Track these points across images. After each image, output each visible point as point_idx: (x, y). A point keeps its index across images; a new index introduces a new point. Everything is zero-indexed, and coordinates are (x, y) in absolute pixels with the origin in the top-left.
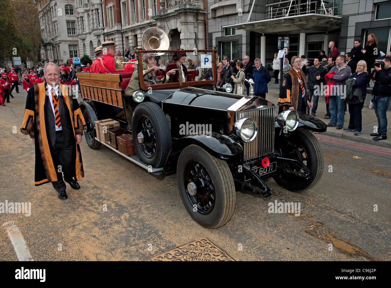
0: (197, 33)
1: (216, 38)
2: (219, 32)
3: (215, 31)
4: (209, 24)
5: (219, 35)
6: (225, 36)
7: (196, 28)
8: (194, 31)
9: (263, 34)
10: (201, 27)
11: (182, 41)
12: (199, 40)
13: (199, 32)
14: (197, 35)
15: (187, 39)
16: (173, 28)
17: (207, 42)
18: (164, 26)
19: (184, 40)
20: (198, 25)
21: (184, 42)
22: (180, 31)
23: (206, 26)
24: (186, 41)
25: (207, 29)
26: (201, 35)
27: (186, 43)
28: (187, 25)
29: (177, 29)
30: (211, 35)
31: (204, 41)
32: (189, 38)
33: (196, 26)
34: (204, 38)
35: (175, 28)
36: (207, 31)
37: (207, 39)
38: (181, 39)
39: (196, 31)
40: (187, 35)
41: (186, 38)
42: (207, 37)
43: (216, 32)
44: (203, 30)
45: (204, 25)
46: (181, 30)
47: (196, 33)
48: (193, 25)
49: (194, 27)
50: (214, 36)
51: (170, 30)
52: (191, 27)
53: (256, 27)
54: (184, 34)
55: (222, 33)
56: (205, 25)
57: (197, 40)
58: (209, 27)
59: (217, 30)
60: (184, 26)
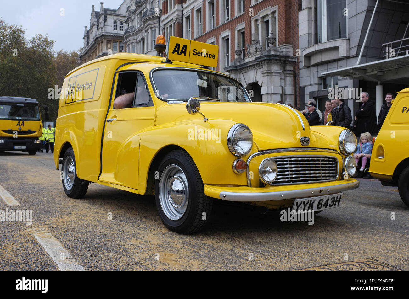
0: (284, 86)
1: (310, 92)
2: (314, 84)
3: (309, 83)
4: (301, 76)
5: (315, 88)
6: (322, 90)
7: (283, 81)
8: (281, 84)
9: (379, 83)
10: (289, 80)
11: (263, 96)
12: (287, 95)
13: (287, 85)
14: (285, 90)
15: (271, 94)
16: (252, 81)
17: (298, 99)
18: (240, 79)
19: (266, 95)
20: (285, 77)
21: (267, 98)
22: (261, 85)
23: (297, 78)
24: (269, 96)
25: (297, 82)
26: (289, 90)
27: (269, 99)
28: (271, 76)
29: (258, 82)
30: (303, 89)
31: (293, 97)
32: (273, 93)
33: (283, 78)
34: (293, 94)
35: (254, 81)
36: (297, 84)
37: (297, 95)
38: (262, 94)
39: (283, 85)
40: (271, 89)
41: (270, 92)
42: (298, 92)
43: (310, 85)
44: (293, 84)
45: (293, 77)
46: (262, 83)
47: (282, 87)
48: (279, 77)
49: (281, 79)
50: (308, 90)
51: (247, 84)
52: (276, 79)
53: (370, 72)
54: (266, 87)
55: (319, 85)
56: (295, 76)
57: (284, 96)
58: (300, 79)
59: (312, 83)
60: (267, 77)
